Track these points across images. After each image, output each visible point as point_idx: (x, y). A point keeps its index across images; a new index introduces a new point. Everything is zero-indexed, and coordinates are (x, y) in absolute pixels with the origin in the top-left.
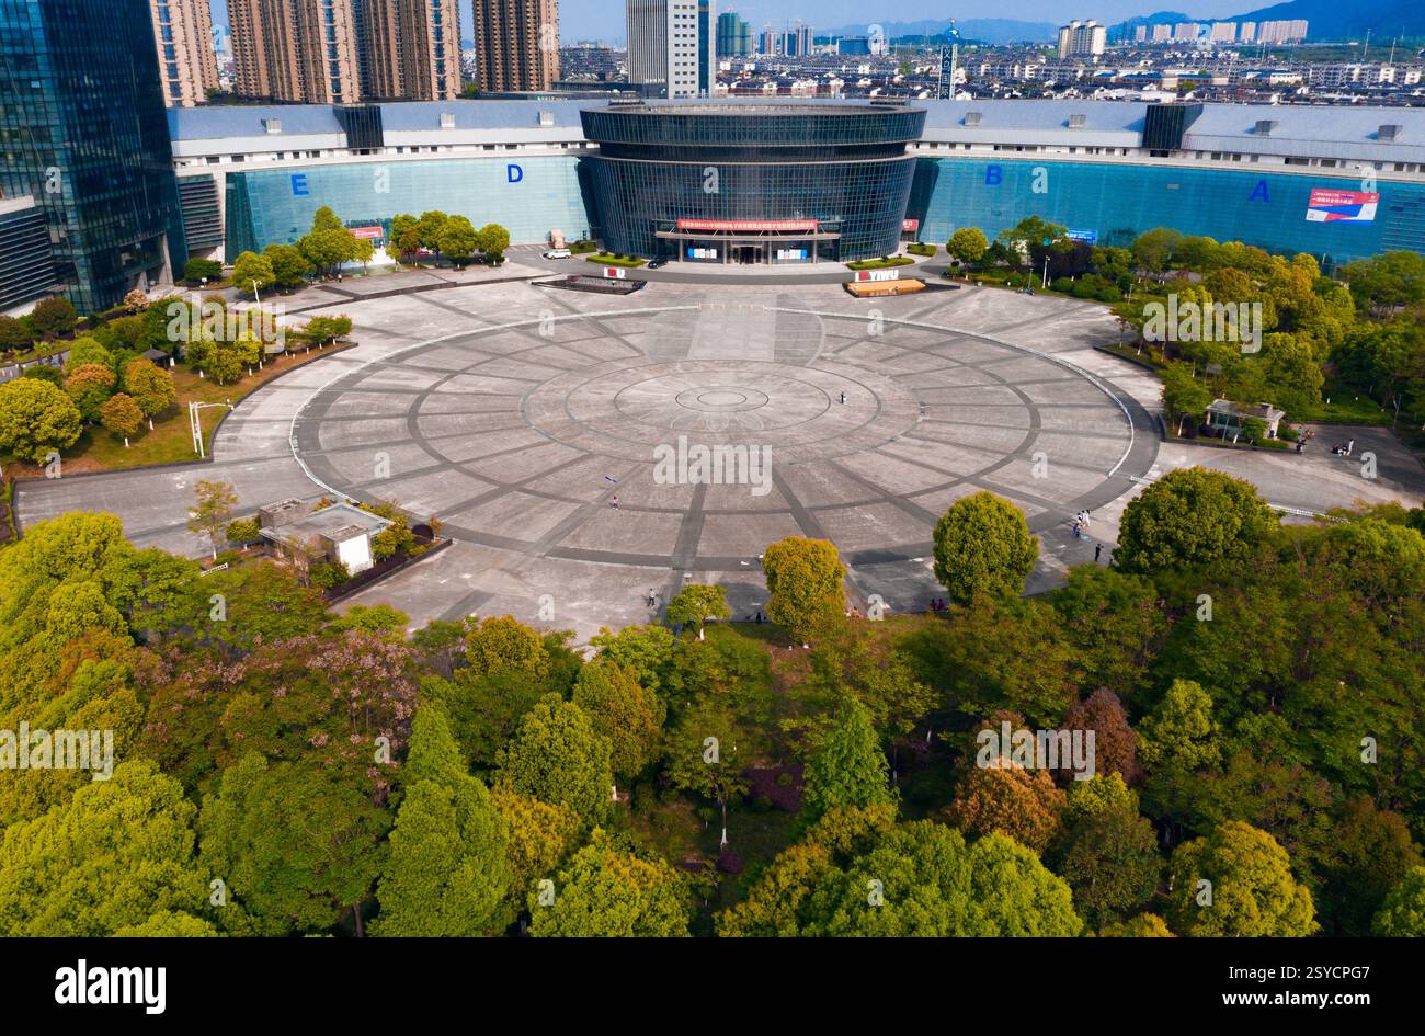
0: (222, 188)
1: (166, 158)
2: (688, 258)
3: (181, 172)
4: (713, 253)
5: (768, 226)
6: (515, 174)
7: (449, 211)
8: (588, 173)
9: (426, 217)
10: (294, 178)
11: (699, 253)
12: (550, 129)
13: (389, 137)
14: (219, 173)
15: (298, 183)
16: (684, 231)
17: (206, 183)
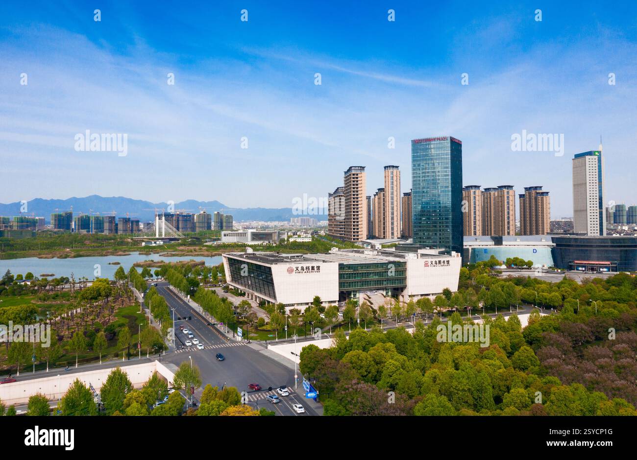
0: (470, 251)
1: (462, 245)
2: (577, 270)
3: (464, 247)
4: (584, 269)
5: (597, 263)
6: (535, 251)
7: (520, 258)
8: (553, 252)
9: (514, 258)
10: (485, 250)
11: (580, 269)
12: (544, 242)
13: (504, 243)
14: (470, 248)
15: (486, 251)
16: (576, 263)
17: (468, 249)
